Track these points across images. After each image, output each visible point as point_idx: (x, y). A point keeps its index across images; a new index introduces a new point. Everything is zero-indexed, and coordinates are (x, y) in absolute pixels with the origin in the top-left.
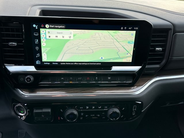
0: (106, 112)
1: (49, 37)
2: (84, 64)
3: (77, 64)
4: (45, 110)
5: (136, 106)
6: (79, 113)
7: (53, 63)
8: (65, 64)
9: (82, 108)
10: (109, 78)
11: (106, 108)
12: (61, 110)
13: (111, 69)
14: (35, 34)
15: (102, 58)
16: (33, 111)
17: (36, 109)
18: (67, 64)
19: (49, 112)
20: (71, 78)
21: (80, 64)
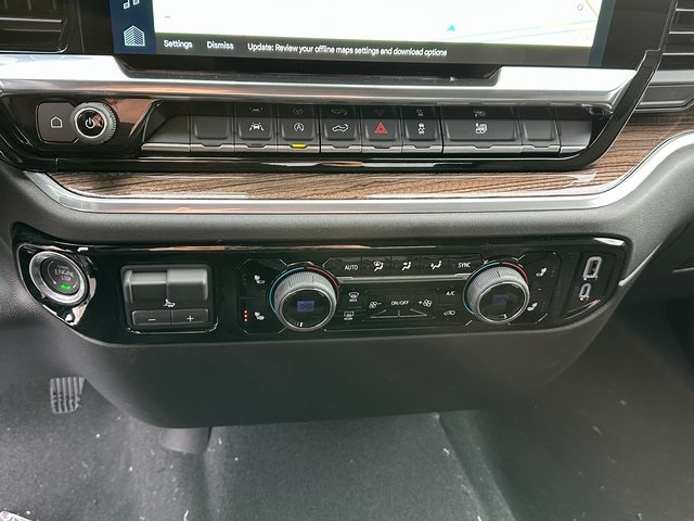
0: (463, 288)
2: (365, 51)
3: (332, 50)
4: (178, 277)
5: (599, 259)
6: (342, 291)
7: (211, 45)
8: (270, 48)
9: (355, 267)
10: (482, 128)
11: (464, 270)
12: (257, 278)
13: (494, 82)
15: (452, 28)
16: (120, 280)
17: (134, 272)
18: (280, 48)
19: (200, 286)
20: (299, 126)
21: (345, 51)
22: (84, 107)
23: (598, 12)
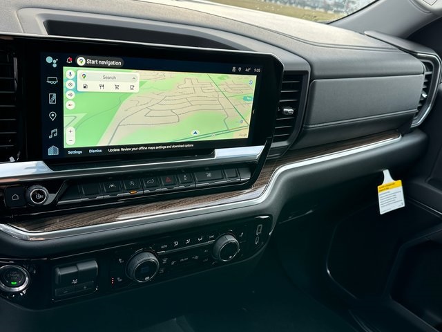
0: (212, 246)
1: (85, 87)
2: (160, 147)
3: (146, 148)
4: (83, 267)
5: (261, 225)
6: (160, 257)
7: (91, 151)
8: (118, 150)
9: (166, 246)
10: (209, 175)
11: (212, 239)
12: (120, 260)
13: (213, 156)
14: (50, 80)
15: (195, 133)
16: (55, 273)
17: (60, 268)
18: (123, 149)
19: (94, 270)
20: (132, 183)
21: (152, 148)
22: (35, 189)
23: (249, 123)
